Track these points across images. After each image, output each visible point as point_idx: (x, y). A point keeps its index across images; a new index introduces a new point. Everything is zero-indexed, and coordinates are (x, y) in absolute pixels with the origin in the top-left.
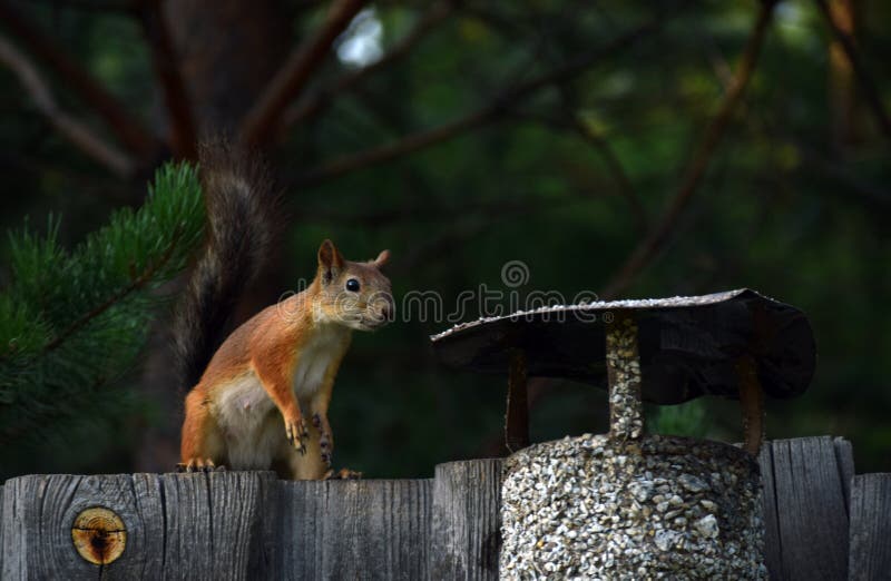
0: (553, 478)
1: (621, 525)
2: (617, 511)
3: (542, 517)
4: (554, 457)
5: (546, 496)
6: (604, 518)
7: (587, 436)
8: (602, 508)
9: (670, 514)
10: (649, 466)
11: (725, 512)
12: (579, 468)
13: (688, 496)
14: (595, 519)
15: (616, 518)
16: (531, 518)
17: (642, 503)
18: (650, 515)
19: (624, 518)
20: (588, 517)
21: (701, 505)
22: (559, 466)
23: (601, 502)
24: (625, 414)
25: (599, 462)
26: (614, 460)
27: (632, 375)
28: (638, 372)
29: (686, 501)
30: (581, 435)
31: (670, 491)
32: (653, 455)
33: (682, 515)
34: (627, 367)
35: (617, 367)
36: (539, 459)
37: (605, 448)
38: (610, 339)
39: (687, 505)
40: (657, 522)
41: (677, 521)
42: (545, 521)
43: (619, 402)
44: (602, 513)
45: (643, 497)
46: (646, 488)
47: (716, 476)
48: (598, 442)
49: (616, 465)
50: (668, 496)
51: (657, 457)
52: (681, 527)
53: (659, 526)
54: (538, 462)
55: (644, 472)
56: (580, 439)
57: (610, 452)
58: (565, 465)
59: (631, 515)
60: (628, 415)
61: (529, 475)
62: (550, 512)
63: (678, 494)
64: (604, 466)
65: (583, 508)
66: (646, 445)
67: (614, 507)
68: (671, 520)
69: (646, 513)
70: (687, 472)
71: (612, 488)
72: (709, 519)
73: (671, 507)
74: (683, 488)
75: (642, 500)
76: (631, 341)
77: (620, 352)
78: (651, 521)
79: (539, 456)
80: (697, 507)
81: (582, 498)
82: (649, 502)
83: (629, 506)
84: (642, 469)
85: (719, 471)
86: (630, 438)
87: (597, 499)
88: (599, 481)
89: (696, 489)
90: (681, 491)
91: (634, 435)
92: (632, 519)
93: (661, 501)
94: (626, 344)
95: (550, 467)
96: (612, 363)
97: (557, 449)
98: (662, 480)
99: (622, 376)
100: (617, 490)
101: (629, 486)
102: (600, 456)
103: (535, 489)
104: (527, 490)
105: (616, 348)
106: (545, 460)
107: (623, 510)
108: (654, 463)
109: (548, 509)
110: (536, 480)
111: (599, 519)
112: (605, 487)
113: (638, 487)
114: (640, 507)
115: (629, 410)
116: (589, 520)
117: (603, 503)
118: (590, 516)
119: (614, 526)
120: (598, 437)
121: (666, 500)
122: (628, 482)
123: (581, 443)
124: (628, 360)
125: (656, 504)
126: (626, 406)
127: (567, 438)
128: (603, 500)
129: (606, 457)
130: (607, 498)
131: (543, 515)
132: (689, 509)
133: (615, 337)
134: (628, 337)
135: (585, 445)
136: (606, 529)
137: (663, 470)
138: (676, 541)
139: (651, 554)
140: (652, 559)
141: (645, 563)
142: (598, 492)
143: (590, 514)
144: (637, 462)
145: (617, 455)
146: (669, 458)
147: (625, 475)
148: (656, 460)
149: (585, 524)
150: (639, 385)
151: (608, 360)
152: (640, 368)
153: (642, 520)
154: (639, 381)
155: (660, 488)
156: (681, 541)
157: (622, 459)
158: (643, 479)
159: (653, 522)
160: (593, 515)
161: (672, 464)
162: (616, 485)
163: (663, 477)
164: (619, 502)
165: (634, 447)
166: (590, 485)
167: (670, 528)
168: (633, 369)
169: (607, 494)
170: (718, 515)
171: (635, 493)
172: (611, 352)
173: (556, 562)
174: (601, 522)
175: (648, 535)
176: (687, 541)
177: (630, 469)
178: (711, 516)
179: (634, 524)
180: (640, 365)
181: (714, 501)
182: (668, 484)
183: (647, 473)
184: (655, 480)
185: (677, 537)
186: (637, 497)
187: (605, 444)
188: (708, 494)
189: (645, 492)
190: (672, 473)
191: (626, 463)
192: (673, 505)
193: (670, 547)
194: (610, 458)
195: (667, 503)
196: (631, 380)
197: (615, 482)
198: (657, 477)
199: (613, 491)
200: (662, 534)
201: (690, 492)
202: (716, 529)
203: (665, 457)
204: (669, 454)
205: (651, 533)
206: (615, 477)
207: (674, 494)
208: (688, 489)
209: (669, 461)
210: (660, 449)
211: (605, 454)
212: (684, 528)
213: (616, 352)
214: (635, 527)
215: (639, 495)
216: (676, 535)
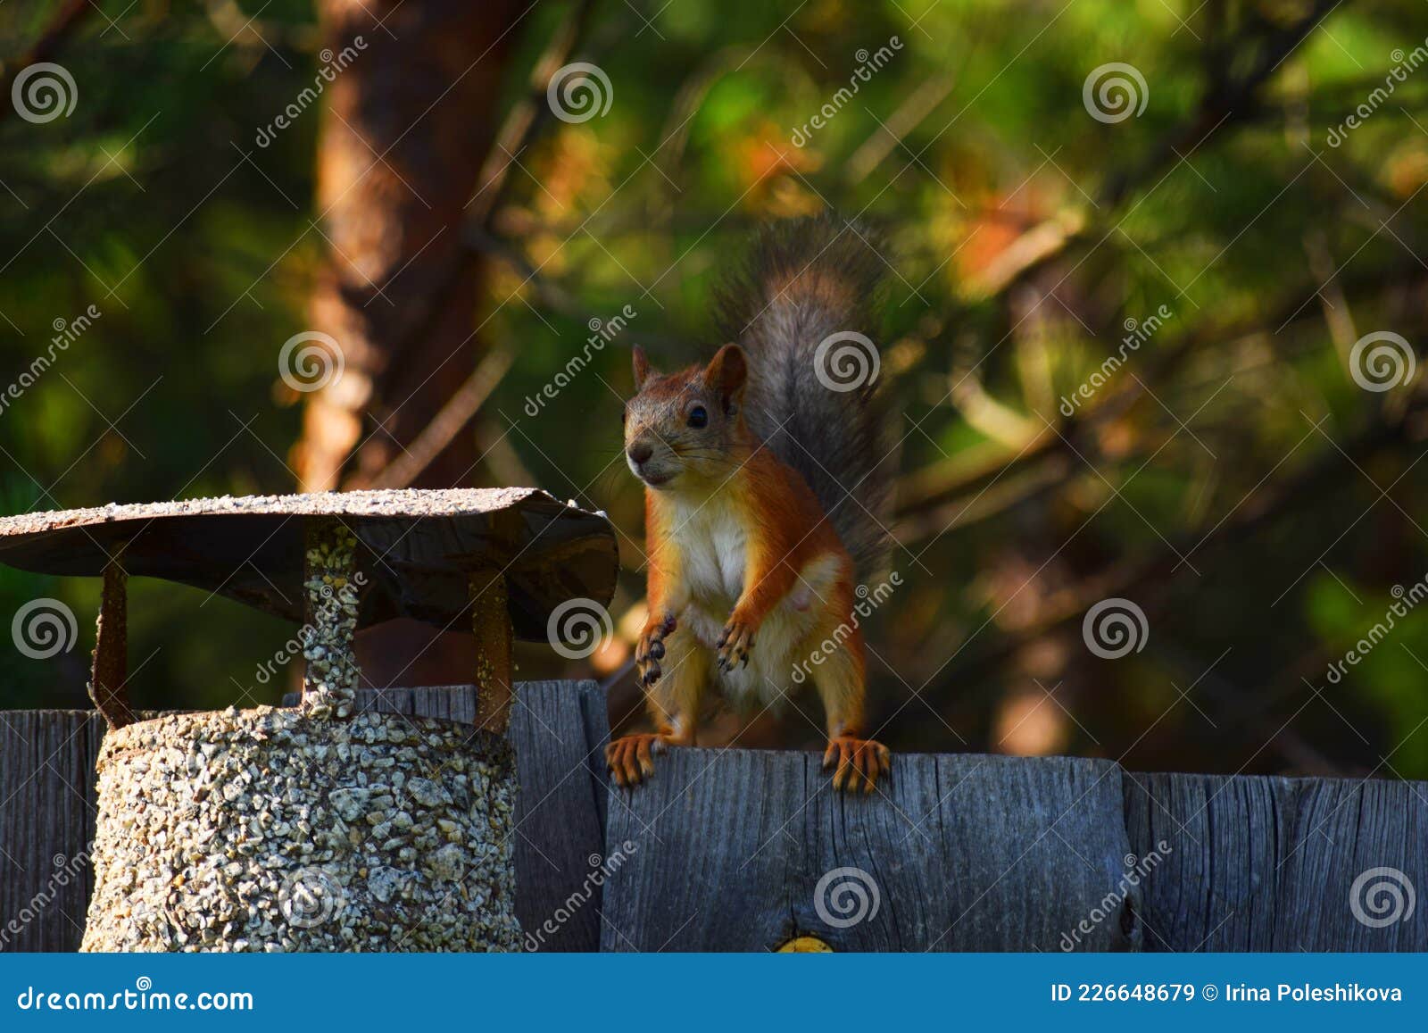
0: (205, 775)
1: (317, 858)
2: (310, 835)
3: (183, 838)
4: (208, 741)
5: (193, 803)
7: (264, 708)
8: (285, 828)
9: (394, 842)
10: (364, 764)
11: (472, 838)
12: (250, 761)
13: (420, 813)
14: (273, 846)
15: (308, 847)
17: (349, 824)
18: (362, 844)
19: (321, 846)
20: (262, 843)
21: (439, 828)
22: (215, 755)
23: (283, 819)
24: (328, 678)
25: (282, 754)
26: (308, 752)
27: (343, 615)
28: (353, 612)
29: (416, 820)
30: (255, 707)
31: (395, 806)
32: (369, 745)
33: (410, 843)
34: (336, 603)
35: (322, 601)
36: (184, 744)
37: (294, 732)
38: (314, 557)
39: (416, 828)
40: (371, 854)
41: (403, 853)
42: (188, 844)
43: (322, 658)
44: (286, 837)
45: (352, 814)
46: (357, 799)
47: (462, 779)
48: (283, 720)
49: (311, 759)
50: (391, 812)
51: (376, 749)
52: (407, 863)
53: (375, 861)
54: (180, 748)
55: (354, 772)
56: (253, 715)
57: (302, 737)
58: (225, 755)
59: (332, 842)
60: (333, 680)
62: (198, 831)
63: (406, 810)
64: (292, 760)
65: (255, 827)
66: (358, 729)
67: (304, 828)
68: (394, 852)
69: (355, 839)
70: (419, 774)
71: (302, 798)
72: (450, 850)
73: (395, 831)
74: (413, 800)
75: (349, 819)
76: (346, 562)
77: (327, 578)
78: (362, 851)
79: (183, 737)
80: (433, 831)
81: (254, 810)
82: (362, 823)
83: (330, 827)
84: (352, 768)
85: (466, 772)
86: (334, 717)
87: (279, 816)
88: (283, 784)
89: (431, 803)
90: (410, 805)
91: (342, 713)
92: (334, 848)
93: (380, 822)
94: (338, 565)
95: (201, 756)
96: (313, 596)
97: (213, 727)
98: (382, 787)
99: (327, 616)
100: (311, 801)
101: (331, 795)
102: (284, 744)
103: (172, 790)
105: (320, 571)
106: (191, 744)
107: (320, 834)
108: (370, 758)
109: (194, 825)
111: (280, 847)
112: (291, 796)
113: (346, 798)
114: (346, 829)
115: (336, 671)
116: (264, 848)
117: (287, 820)
118: (266, 840)
119: (304, 859)
120: (284, 711)
121: (387, 819)
122: (330, 789)
123: (254, 721)
124: (336, 592)
125: (372, 826)
126: (332, 665)
127: (230, 711)
128: (287, 814)
129: (296, 746)
130: (294, 813)
132: (421, 835)
133: (321, 553)
134: (341, 555)
135: (261, 726)
136: (292, 863)
137: (384, 770)
138: (401, 886)
139: (362, 907)
140: (364, 914)
141: (353, 921)
142: (280, 803)
143: (265, 837)
144: (344, 757)
145: (313, 743)
146: (392, 752)
147: (325, 777)
148: (374, 754)
149: (257, 854)
150: (354, 632)
151: (308, 590)
152: (357, 607)
153: (349, 850)
154: (353, 626)
155: (379, 799)
156: (409, 886)
157: (321, 751)
158: (353, 784)
159: (365, 855)
160: (271, 840)
161: (397, 760)
162: (310, 792)
163: (384, 783)
164: (314, 821)
165: (340, 732)
166: (267, 791)
167: (392, 865)
168: (346, 607)
169: (295, 807)
170: (464, 844)
171: (340, 806)
172: (313, 577)
173: (205, 913)
174: (283, 852)
175: (357, 875)
176: (417, 886)
177: (333, 769)
178: (451, 845)
179: (337, 858)
180: (357, 602)
181: (457, 821)
182: (391, 793)
183: (360, 775)
184: (372, 786)
185: (402, 880)
186: (342, 814)
187: (293, 726)
188: (448, 811)
189: (356, 806)
190: (398, 777)
191: (326, 757)
192: (398, 828)
193: (392, 895)
194: (302, 748)
195: (389, 824)
196: (343, 624)
197: (309, 787)
198: (375, 782)
199: (306, 802)
200: (379, 874)
201: (423, 807)
202: (458, 868)
203: (388, 750)
204: (393, 744)
205: (363, 872)
206: (308, 780)
207: (399, 810)
208: (421, 802)
209: (394, 756)
210: (382, 736)
211: (293, 741)
212: (413, 865)
213: (321, 579)
214: (338, 861)
215: (346, 809)
216: (400, 876)
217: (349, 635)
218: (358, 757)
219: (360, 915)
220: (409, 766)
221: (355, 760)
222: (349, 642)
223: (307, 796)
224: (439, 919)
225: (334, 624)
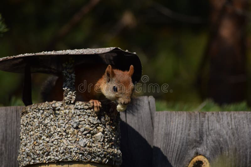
1: (67, 136)
2: (65, 131)
3: (36, 133)
5: (38, 124)
6: (60, 133)
7: (54, 102)
8: (59, 129)
9: (85, 132)
10: (78, 114)
12: (51, 114)
13: (92, 125)
14: (56, 134)
15: (64, 134)
16: (32, 133)
17: (74, 128)
18: (78, 133)
19: (68, 134)
20: (54, 133)
21: (97, 129)
22: (43, 113)
23: (59, 127)
26: (64, 111)
27: (72, 79)
28: (74, 78)
29: (91, 127)
30: (52, 101)
32: (79, 110)
33: (89, 133)
34: (70, 76)
35: (66, 76)
36: (36, 110)
37: (61, 107)
38: (64, 65)
39: (91, 129)
40: (80, 136)
41: (88, 135)
42: (37, 134)
45: (75, 126)
46: (76, 123)
48: (58, 104)
49: (65, 113)
51: (81, 110)
54: (35, 111)
56: (51, 103)
57: (63, 108)
58: (45, 113)
59: (70, 133)
60: (70, 94)
61: (31, 116)
62: (39, 131)
63: (88, 125)
64: (61, 114)
65: (52, 129)
66: (76, 105)
67: (64, 129)
68: (85, 135)
69: (76, 132)
70: (92, 116)
71: (63, 122)
72: (100, 134)
74: (90, 122)
76: (72, 66)
77: (68, 70)
79: (35, 109)
80: (95, 129)
81: (51, 125)
82: (77, 128)
83: (70, 129)
84: (75, 115)
86: (70, 103)
88: (58, 119)
89: (95, 123)
91: (72, 102)
92: (71, 134)
93: (82, 128)
94: (70, 67)
95: (40, 113)
96: (64, 75)
97: (42, 106)
98: (82, 119)
99: (68, 79)
100: (65, 123)
101: (70, 122)
102: (59, 110)
103: (34, 121)
104: (30, 121)
105: (66, 68)
107: (67, 131)
108: (79, 113)
110: (34, 118)
111: (58, 134)
112: (61, 121)
113: (73, 122)
114: (74, 129)
115: (71, 92)
116: (54, 134)
119: (64, 137)
120: (59, 102)
122: (70, 120)
123: (51, 105)
124: (70, 73)
125: (80, 129)
127: (47, 102)
129: (61, 110)
130: (61, 126)
131: (37, 132)
132: (92, 130)
133: (66, 64)
134: (71, 64)
135: (53, 106)
136: (61, 138)
137: (83, 115)
138: (87, 143)
139: (77, 148)
140: (78, 149)
141: (75, 151)
142: (58, 124)
143: (54, 132)
144: (73, 112)
145: (66, 109)
146: (85, 111)
147: (69, 117)
148: (80, 111)
149: (53, 136)
150: (74, 83)
151: (63, 73)
152: (75, 77)
153: (75, 135)
154: (74, 81)
155: (81, 122)
156: (89, 142)
157: (67, 111)
158: (75, 119)
159: (78, 135)
160: (56, 132)
161: (86, 113)
162: (65, 121)
163: (83, 118)
164: (66, 128)
165: (72, 106)
166: (55, 121)
167: (85, 138)
168: (72, 77)
169: (61, 124)
170: (103, 132)
171: (72, 124)
172: (64, 70)
173: (41, 150)
174: (59, 135)
175: (76, 140)
176: (91, 143)
177: (70, 115)
178: (100, 132)
179: (71, 136)
180: (75, 75)
181: (102, 127)
182: (84, 121)
183: (77, 116)
184: (80, 119)
185: (87, 141)
186: (73, 126)
187: (61, 105)
188: (99, 124)
189: (76, 124)
190: (86, 116)
191: (69, 112)
192: (86, 129)
193: (85, 145)
194: (63, 111)
195: (84, 128)
196: (72, 81)
197: (65, 120)
198: (81, 118)
199: (64, 123)
200: (81, 140)
201: (93, 124)
202: (102, 138)
203: (84, 110)
204: (85, 109)
205: (78, 139)
206: (64, 118)
207: (86, 125)
208: (92, 123)
209: (85, 112)
210: (82, 107)
211: (61, 109)
212: (90, 138)
213: (66, 70)
214: (72, 137)
215: (73, 125)
216: (87, 140)
217: (73, 84)
218: (76, 112)
219: (77, 150)
220: (89, 114)
221: (76, 113)
222: (74, 85)
223: (64, 122)
224: (96, 150)
225: (70, 81)
